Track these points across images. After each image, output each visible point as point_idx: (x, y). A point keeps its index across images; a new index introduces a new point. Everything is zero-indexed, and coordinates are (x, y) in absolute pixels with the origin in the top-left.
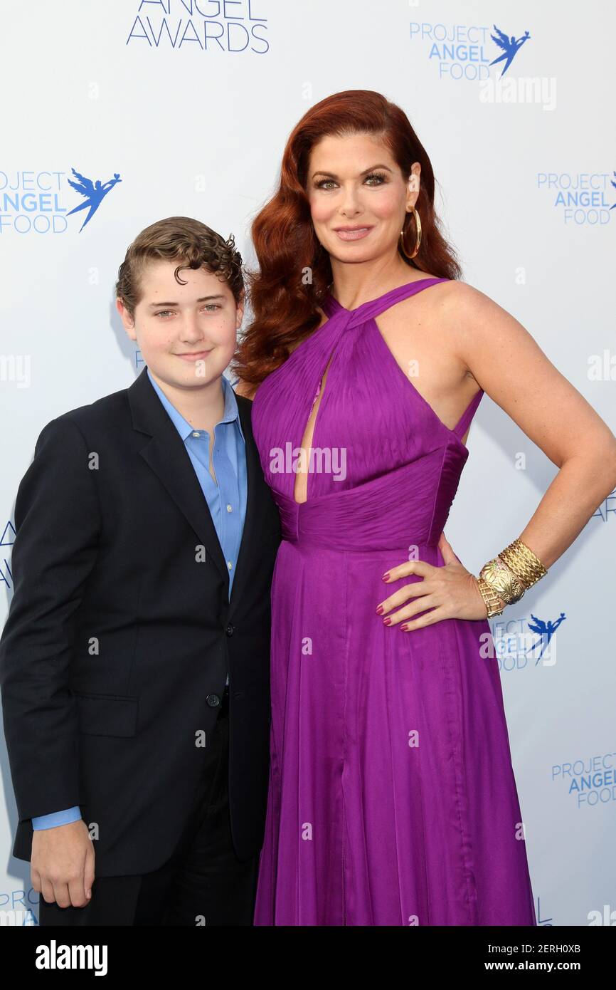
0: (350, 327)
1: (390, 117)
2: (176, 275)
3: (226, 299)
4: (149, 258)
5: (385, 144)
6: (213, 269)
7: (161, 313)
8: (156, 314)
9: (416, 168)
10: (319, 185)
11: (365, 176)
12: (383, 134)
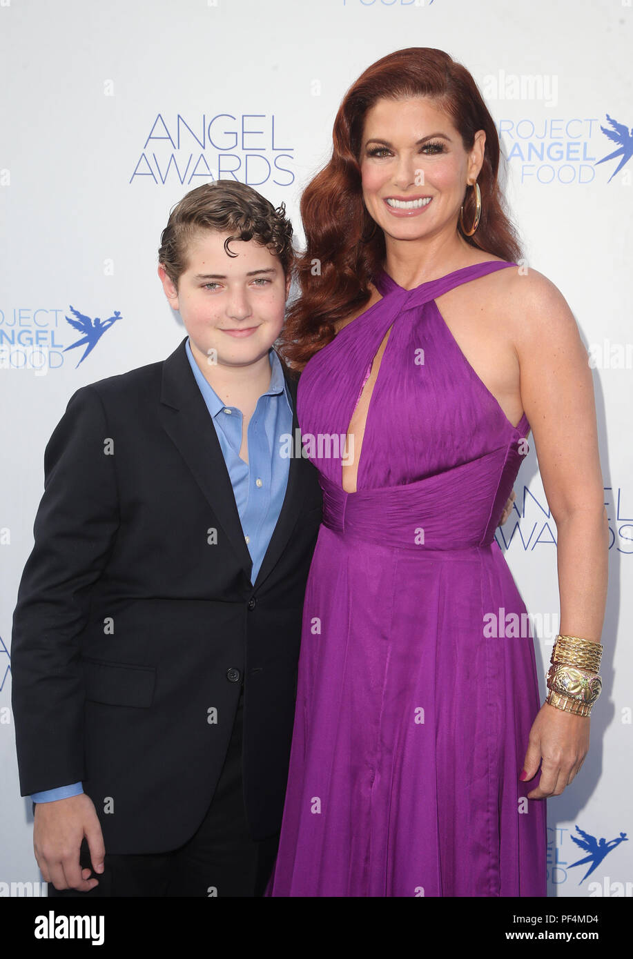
0: (407, 307)
1: (453, 79)
2: (226, 246)
3: (277, 273)
4: (197, 226)
5: (445, 109)
6: (264, 240)
7: (207, 285)
8: (202, 286)
9: (480, 139)
10: (373, 153)
11: (421, 146)
12: (444, 97)
